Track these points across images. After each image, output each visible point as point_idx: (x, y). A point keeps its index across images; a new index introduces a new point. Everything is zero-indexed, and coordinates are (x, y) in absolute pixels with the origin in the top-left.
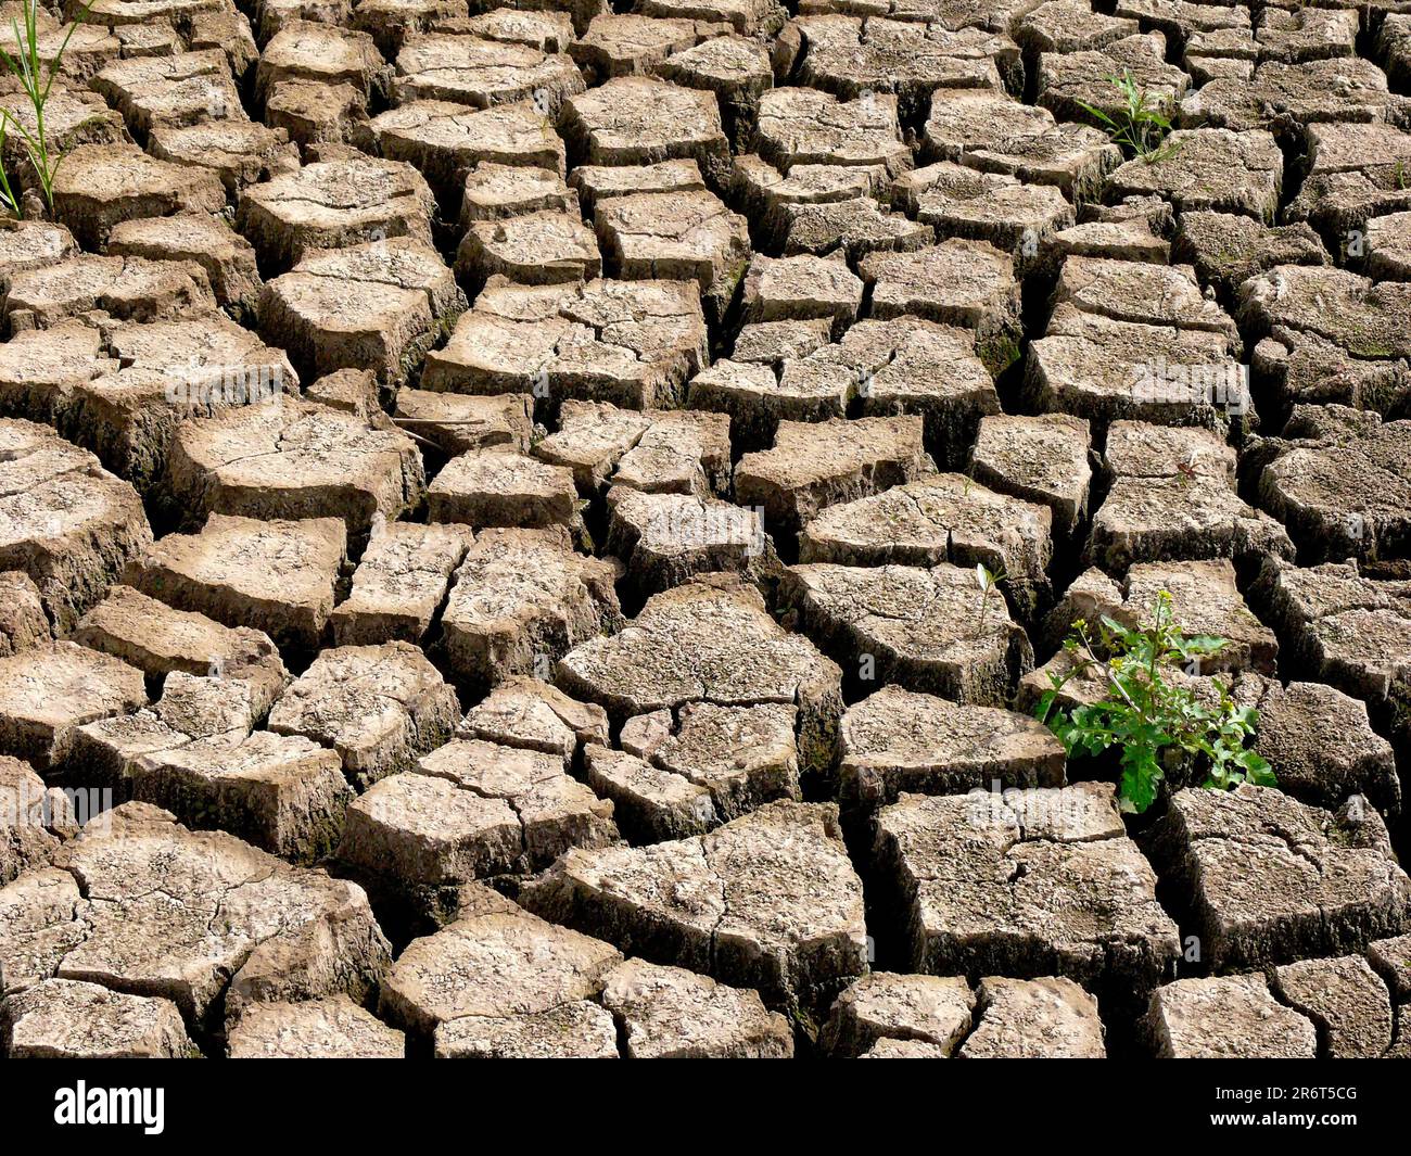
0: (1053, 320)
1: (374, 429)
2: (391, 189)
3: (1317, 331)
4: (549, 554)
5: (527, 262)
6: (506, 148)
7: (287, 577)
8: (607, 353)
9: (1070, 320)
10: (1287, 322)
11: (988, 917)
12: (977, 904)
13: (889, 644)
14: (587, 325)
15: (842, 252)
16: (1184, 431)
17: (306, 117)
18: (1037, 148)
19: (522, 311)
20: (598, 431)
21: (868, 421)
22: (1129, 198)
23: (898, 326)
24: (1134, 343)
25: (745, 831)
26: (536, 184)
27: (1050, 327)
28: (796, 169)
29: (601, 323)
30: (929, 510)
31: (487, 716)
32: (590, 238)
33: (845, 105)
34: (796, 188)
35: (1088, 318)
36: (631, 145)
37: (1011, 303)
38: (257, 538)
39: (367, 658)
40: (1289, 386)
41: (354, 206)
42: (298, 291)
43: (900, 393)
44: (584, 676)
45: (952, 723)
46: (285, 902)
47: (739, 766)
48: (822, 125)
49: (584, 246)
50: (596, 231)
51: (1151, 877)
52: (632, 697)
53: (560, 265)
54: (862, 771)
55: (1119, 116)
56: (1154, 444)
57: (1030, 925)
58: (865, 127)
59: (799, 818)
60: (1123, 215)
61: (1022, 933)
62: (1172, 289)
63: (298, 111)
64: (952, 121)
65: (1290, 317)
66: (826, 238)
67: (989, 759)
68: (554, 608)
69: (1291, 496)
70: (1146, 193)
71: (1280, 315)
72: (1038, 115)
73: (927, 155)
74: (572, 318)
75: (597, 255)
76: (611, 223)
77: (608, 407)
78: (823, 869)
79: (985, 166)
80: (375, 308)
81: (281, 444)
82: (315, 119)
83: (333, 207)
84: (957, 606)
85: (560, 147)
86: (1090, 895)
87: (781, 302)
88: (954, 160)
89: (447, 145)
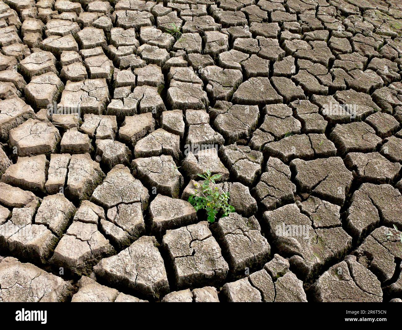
0: (171, 83)
1: (49, 126)
2: (47, 59)
3: (216, 82)
4: (86, 161)
5: (74, 76)
6: (67, 46)
7: (35, 174)
8: (91, 99)
9: (174, 83)
10: (211, 80)
11: (191, 268)
12: (188, 265)
13: (156, 181)
14: (86, 92)
15: (130, 68)
16: (199, 111)
17: (30, 41)
18: (160, 39)
19: (74, 89)
20: (91, 122)
21: (142, 115)
22: (178, 51)
23: (143, 88)
24: (186, 88)
25: (137, 246)
26: (73, 55)
27: (170, 85)
28: (119, 48)
29: (89, 91)
30: (157, 139)
31: (80, 214)
32: (84, 69)
33: (126, 31)
34: (120, 52)
35: (177, 82)
36: (90, 44)
37: (162, 78)
38: (28, 163)
39: (53, 198)
40: (214, 96)
41: (41, 64)
42: (31, 88)
43: (147, 106)
44: (97, 198)
45: (172, 204)
46: (44, 285)
47: (133, 225)
48: (123, 37)
49: (84, 71)
50: (85, 67)
51: (220, 249)
52: (108, 204)
53: (80, 76)
54: (157, 223)
55: (173, 31)
56: (195, 115)
57: (200, 270)
58: (130, 36)
59: (147, 241)
60: (178, 55)
61: (198, 273)
62: (190, 73)
63: (29, 40)
64: (145, 34)
65: (211, 79)
66: (127, 65)
67: (181, 215)
68: (89, 178)
69: (222, 128)
70: (181, 49)
71: (210, 78)
72: (159, 31)
73: (141, 42)
74: (84, 90)
75: (86, 73)
76: (88, 64)
77: (93, 115)
78: (155, 257)
79: (152, 44)
80: (46, 91)
81: (31, 132)
82: (32, 42)
83: (37, 64)
84: (167, 168)
85: (77, 45)
86: (209, 256)
87: (121, 83)
88: (146, 43)
89: (56, 47)
